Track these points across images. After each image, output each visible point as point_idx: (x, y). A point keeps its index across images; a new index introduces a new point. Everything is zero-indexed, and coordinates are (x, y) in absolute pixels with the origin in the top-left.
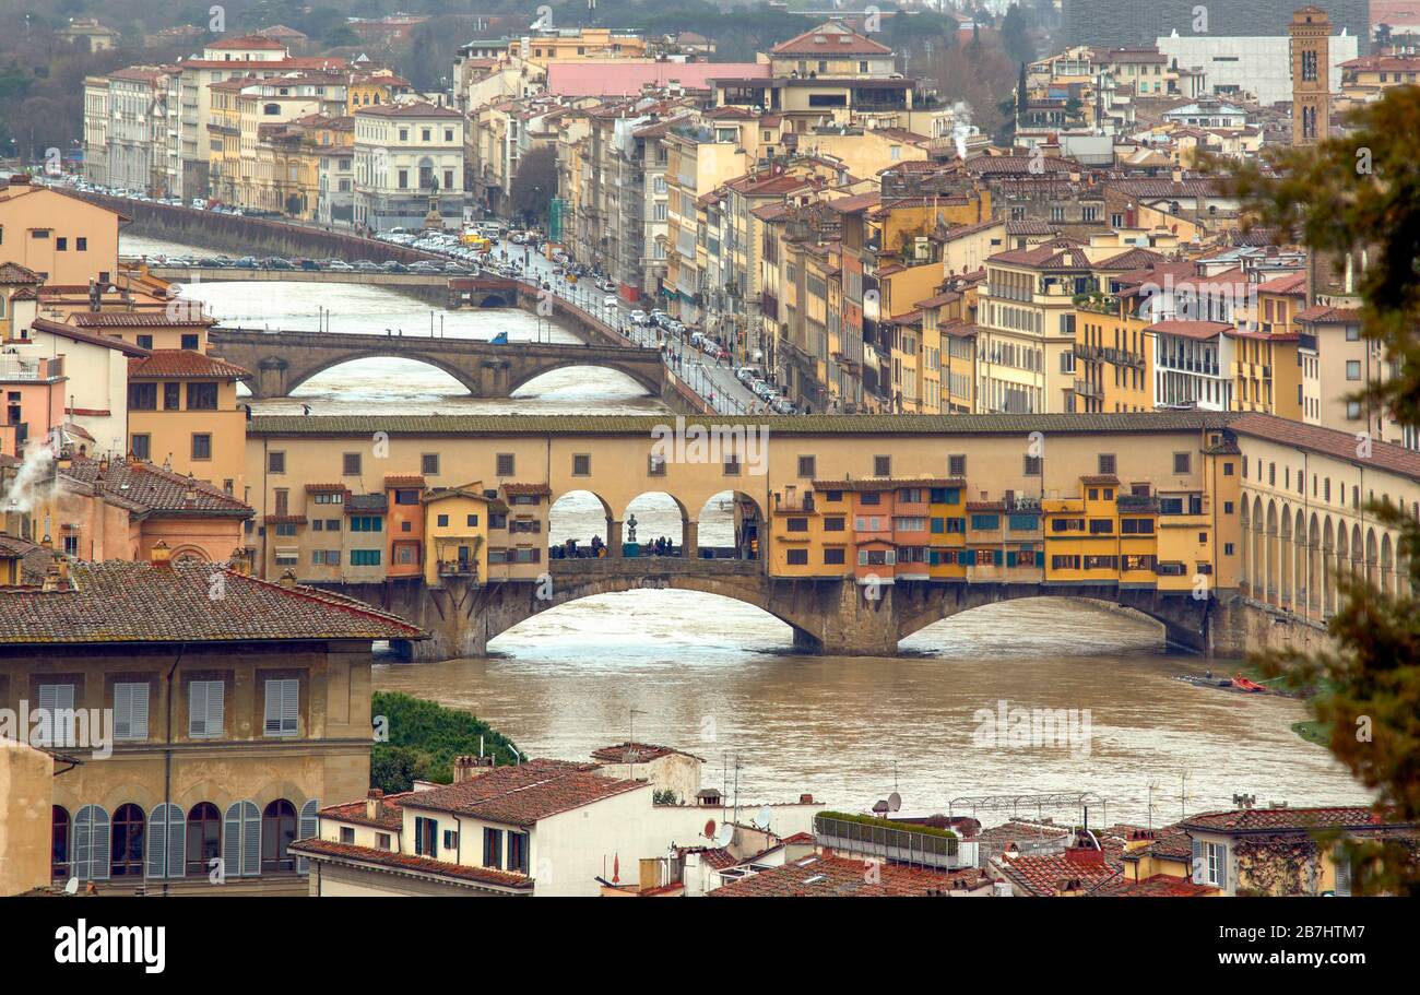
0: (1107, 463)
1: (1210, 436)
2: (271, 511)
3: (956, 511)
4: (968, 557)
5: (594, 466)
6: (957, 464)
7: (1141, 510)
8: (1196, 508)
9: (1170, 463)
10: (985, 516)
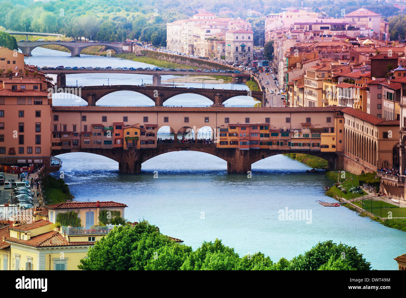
0: (309, 120)
1: (336, 113)
2: (83, 130)
3: (267, 132)
4: (270, 143)
5: (169, 120)
6: (268, 120)
7: (317, 132)
8: (332, 131)
9: (325, 120)
10: (275, 133)
